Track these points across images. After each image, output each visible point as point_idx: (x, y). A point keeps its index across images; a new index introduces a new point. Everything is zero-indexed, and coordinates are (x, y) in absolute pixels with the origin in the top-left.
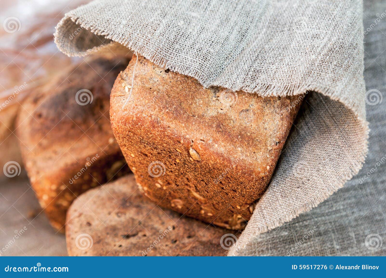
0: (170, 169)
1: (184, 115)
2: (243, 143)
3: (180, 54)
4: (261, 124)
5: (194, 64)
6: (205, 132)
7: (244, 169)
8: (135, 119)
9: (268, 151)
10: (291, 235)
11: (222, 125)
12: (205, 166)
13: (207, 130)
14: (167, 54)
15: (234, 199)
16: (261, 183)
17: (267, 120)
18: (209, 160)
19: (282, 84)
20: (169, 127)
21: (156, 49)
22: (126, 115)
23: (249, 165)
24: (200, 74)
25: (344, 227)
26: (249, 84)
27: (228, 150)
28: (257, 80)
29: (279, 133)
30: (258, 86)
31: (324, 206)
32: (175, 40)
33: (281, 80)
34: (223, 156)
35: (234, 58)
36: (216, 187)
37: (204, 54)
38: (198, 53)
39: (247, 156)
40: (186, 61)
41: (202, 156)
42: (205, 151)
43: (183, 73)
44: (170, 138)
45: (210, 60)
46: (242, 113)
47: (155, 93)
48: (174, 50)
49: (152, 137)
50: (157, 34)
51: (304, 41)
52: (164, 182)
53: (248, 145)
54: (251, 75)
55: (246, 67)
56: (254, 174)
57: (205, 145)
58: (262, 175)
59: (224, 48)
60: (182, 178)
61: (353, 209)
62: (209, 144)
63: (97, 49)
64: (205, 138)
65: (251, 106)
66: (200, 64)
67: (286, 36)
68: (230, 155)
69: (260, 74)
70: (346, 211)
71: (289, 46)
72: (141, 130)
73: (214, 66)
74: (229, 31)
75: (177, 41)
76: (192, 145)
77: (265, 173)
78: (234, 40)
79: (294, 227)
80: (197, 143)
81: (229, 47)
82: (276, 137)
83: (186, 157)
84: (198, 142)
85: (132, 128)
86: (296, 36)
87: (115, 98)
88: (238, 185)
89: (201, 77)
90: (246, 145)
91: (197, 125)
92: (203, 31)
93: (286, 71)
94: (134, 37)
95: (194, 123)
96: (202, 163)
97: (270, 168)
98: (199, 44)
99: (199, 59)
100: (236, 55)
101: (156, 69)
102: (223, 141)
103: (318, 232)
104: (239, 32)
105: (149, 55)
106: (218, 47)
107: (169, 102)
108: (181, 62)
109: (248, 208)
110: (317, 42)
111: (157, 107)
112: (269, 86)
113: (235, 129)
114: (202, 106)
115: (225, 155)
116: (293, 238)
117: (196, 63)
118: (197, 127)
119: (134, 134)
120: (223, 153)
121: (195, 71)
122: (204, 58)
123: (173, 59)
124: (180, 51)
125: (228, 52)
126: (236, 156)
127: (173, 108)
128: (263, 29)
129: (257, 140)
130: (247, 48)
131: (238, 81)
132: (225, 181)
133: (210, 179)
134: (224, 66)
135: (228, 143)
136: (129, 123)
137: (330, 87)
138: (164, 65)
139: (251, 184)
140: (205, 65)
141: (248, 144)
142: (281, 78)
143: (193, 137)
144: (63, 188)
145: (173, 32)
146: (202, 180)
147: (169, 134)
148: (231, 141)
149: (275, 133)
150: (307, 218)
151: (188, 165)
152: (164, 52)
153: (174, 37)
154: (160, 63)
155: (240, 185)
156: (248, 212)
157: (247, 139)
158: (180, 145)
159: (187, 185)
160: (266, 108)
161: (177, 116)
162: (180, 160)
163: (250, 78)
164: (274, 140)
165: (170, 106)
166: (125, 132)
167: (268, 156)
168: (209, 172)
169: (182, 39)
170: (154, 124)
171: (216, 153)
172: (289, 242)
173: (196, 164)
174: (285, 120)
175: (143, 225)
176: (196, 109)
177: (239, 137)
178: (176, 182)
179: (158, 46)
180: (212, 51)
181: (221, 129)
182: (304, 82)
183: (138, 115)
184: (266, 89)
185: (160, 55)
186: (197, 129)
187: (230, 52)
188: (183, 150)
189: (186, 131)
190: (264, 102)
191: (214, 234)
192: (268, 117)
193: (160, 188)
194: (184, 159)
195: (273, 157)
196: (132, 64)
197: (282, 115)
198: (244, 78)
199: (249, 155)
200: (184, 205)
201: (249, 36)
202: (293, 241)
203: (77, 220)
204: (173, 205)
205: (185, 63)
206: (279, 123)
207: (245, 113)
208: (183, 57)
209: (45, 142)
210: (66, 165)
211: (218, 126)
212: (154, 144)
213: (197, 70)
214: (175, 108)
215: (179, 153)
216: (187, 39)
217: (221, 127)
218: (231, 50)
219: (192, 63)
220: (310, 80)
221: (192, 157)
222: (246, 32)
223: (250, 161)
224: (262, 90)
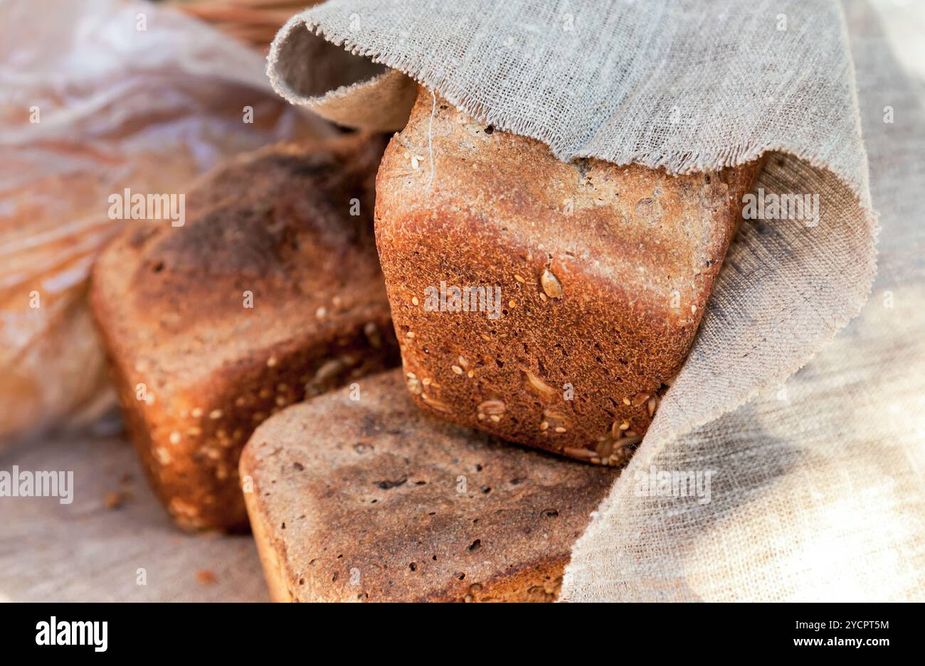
0: (491, 326)
1: (534, 204)
2: (649, 257)
3: (512, 98)
4: (678, 225)
5: (540, 116)
6: (575, 238)
7: (650, 308)
8: (435, 216)
9: (694, 276)
10: (724, 475)
11: (607, 224)
12: (569, 310)
13: (579, 234)
14: (488, 97)
15: (622, 381)
16: (680, 339)
17: (688, 218)
18: (581, 293)
19: (713, 149)
20: (504, 229)
21: (467, 87)
22: (416, 212)
23: (658, 300)
24: (553, 135)
25: (825, 459)
26: (648, 152)
27: (619, 271)
28: (663, 147)
29: (711, 244)
30: (665, 156)
31: (781, 424)
32: (502, 73)
33: (711, 143)
34: (609, 284)
35: (611, 111)
36: (584, 359)
37: (559, 99)
38: (547, 96)
39: (656, 283)
40: (525, 110)
41: (568, 286)
42: (575, 274)
43: (521, 134)
44: (506, 252)
45: (570, 110)
46: (641, 206)
47: (474, 165)
48: (501, 91)
49: (468, 251)
50: (467, 59)
51: (747, 76)
52: (470, 361)
53: (659, 263)
54: (651, 138)
55: (639, 124)
56: (667, 320)
57: (575, 263)
58: (682, 322)
59: (592, 91)
60: (514, 346)
61: (839, 429)
62: (583, 260)
63: (346, 92)
64: (575, 248)
65: (655, 193)
66: (552, 116)
67: (708, 70)
68: (624, 281)
69: (668, 135)
70: (825, 432)
71: (717, 85)
72: (446, 237)
73: (577, 122)
74: (599, 60)
75: (505, 74)
76: (549, 265)
77: (687, 319)
78: (609, 78)
79: (728, 460)
80: (559, 259)
81: (601, 89)
82: (706, 251)
83: (532, 292)
84: (562, 257)
85: (428, 235)
86: (731, 68)
87: (391, 180)
88: (633, 348)
89: (555, 141)
90: (653, 262)
91: (559, 224)
92: (551, 57)
93: (718, 125)
94: (426, 62)
95: (553, 221)
96: (566, 304)
97: (697, 311)
98: (548, 80)
99: (550, 109)
100: (614, 106)
101: (467, 126)
102: (609, 254)
103: (776, 468)
104: (618, 63)
105: (456, 97)
106: (582, 88)
107: (504, 182)
108: (516, 113)
109: (646, 404)
110: (772, 77)
111: (481, 190)
112: (686, 155)
113: (631, 232)
114: (564, 192)
115: (614, 282)
116: (728, 481)
117: (544, 114)
118: (559, 229)
119: (430, 248)
120: (611, 278)
121: (543, 129)
122: (559, 105)
123: (500, 106)
124: (512, 92)
125: (599, 99)
126: (634, 282)
127: (513, 192)
128: (660, 59)
129: (673, 253)
130: (633, 93)
131: (626, 148)
132: (607, 339)
133: (576, 341)
134: (593, 124)
135: (619, 257)
136: (423, 226)
137: (808, 146)
138: (484, 115)
139: (662, 341)
140: (562, 120)
141: (658, 259)
142: (709, 140)
143: (552, 247)
144: (216, 414)
145: (496, 57)
146: (556, 346)
147: (505, 243)
148: (626, 254)
149: (704, 244)
150: (752, 445)
151: (533, 313)
152: (482, 94)
153: (499, 65)
154: (476, 113)
155: (639, 346)
156: (645, 412)
157: (655, 251)
158: (525, 265)
159: (521, 360)
160: (685, 197)
161: (522, 206)
162: (518, 302)
163: (649, 143)
164: (704, 256)
165: (508, 190)
166: (411, 245)
167: (693, 286)
168: (577, 324)
169: (513, 71)
170: (473, 226)
171: (597, 277)
172: (722, 488)
173: (551, 306)
174: (722, 221)
175: (414, 465)
176: (553, 196)
177: (641, 245)
178: (499, 356)
179: (471, 80)
180: (572, 94)
181: (606, 230)
182: (757, 140)
183: (443, 209)
184: (682, 160)
185: (474, 99)
186: (559, 232)
187: (603, 99)
188: (529, 276)
189: (539, 236)
190: (680, 186)
191: (566, 474)
192: (690, 212)
193: (460, 377)
194: (527, 297)
195: (702, 289)
196: (417, 119)
197: (716, 211)
198: (638, 142)
199: (659, 280)
200: (507, 412)
201: (635, 72)
202: (730, 485)
203: (272, 459)
204: (481, 416)
205: (523, 114)
206: (710, 226)
207: (645, 206)
208: (519, 104)
209: (174, 319)
210: (226, 363)
211: (600, 226)
212: (469, 267)
213: (547, 127)
214: (516, 192)
215: (519, 285)
216: (523, 72)
217: (604, 228)
218: (605, 96)
219: (537, 115)
220: (768, 136)
221: (544, 293)
222: (629, 65)
223: (661, 293)
224: (674, 162)
